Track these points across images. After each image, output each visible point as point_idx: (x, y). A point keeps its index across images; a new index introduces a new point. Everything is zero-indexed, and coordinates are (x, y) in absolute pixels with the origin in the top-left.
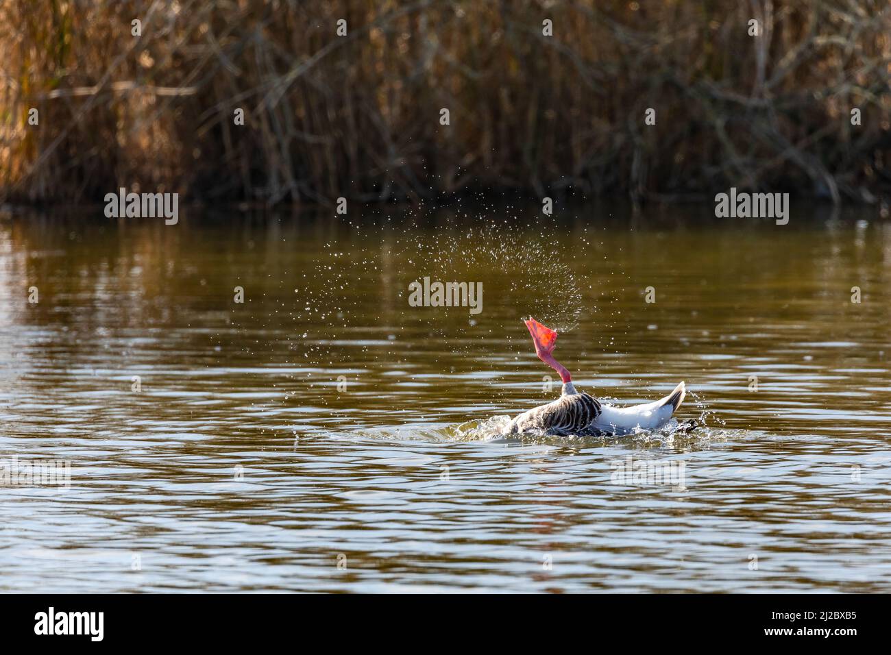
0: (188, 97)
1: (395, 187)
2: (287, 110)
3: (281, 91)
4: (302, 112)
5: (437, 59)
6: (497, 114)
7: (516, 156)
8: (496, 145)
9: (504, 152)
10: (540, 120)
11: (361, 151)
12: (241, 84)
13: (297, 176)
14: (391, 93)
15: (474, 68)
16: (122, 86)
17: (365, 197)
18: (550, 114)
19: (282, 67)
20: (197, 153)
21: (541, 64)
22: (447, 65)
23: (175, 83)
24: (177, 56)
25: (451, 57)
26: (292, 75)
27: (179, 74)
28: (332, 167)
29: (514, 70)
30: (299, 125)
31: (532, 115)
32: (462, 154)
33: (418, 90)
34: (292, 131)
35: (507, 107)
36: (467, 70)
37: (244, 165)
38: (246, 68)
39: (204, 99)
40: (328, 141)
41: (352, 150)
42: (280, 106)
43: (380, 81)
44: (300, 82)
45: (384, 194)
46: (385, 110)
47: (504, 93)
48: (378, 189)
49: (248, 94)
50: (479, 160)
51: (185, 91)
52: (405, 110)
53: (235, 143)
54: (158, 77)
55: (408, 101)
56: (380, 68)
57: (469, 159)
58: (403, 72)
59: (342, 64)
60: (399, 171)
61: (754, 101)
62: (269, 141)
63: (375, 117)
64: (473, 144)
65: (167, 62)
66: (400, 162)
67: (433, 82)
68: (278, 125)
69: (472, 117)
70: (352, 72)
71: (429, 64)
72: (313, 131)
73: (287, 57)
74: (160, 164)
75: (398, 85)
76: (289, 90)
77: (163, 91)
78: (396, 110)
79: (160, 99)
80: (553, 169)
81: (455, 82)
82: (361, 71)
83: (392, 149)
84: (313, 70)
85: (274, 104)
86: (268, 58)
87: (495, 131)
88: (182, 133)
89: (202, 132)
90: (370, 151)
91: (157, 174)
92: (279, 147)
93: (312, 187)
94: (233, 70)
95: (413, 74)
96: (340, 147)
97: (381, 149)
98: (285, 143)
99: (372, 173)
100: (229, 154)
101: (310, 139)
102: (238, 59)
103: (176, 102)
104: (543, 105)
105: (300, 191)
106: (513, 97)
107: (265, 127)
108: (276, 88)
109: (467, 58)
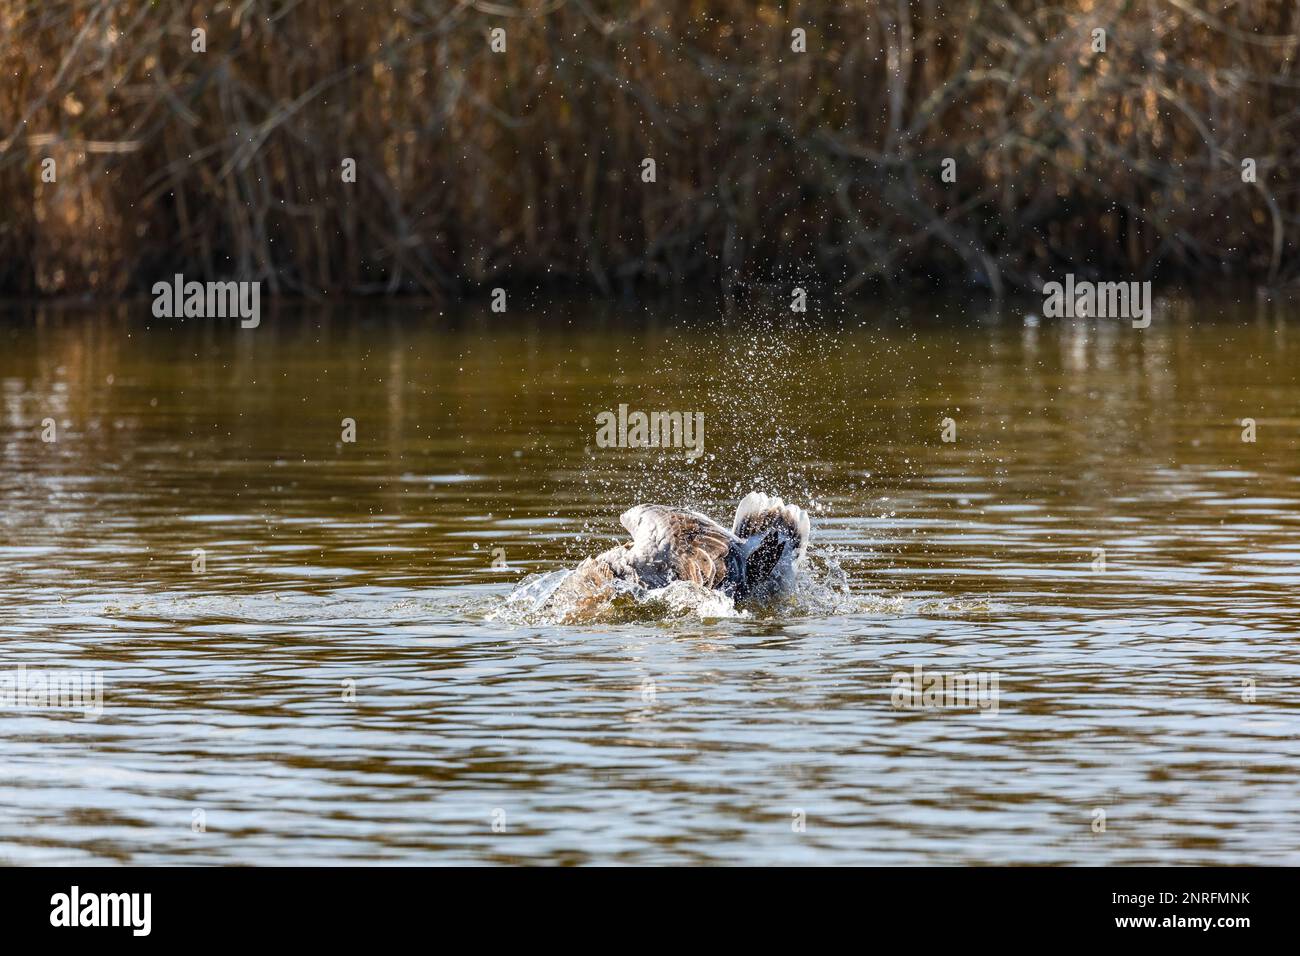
0: (129, 155)
1: (407, 274)
2: (262, 169)
3: (255, 146)
4: (281, 174)
5: (462, 102)
6: (543, 175)
7: (568, 233)
8: (542, 218)
9: (554, 226)
10: (601, 185)
11: (361, 227)
12: (201, 136)
13: (275, 261)
14: (402, 148)
15: (512, 113)
16: (40, 140)
17: (367, 289)
18: (614, 176)
19: (255, 114)
20: (142, 229)
21: (601, 108)
22: (476, 110)
23: (113, 136)
24: (113, 99)
25: (480, 99)
26: (267, 127)
27: (117, 124)
28: (323, 248)
29: (566, 118)
30: (277, 191)
31: (589, 176)
32: (496, 230)
33: (437, 143)
34: (268, 199)
35: (557, 167)
36: (503, 117)
37: (205, 245)
38: (207, 115)
39: (150, 158)
40: (317, 213)
41: (349, 225)
42: (254, 165)
43: (387, 133)
44: (279, 133)
45: (394, 283)
46: (393, 171)
47: (552, 149)
48: (385, 278)
49: (210, 150)
50: (520, 238)
51: (124, 147)
52: (420, 171)
53: (193, 216)
54: (89, 128)
55: (424, 160)
56: (386, 114)
57: (505, 237)
58: (417, 121)
59: (336, 110)
60: (413, 253)
61: (887, 157)
62: (237, 214)
63: (381, 183)
64: (512, 215)
65: (101, 106)
66: (414, 240)
67: (457, 133)
68: (250, 191)
69: (510, 181)
70: (350, 119)
71: (451, 109)
72: (296, 200)
73: (262, 101)
74: (92, 244)
75: (410, 138)
76: (265, 144)
77: (97, 147)
78: (409, 171)
79: (92, 158)
80: (619, 250)
81: (487, 134)
82: (360, 119)
83: (403, 223)
84: (296, 118)
85: (245, 163)
86: (237, 102)
87: (540, 198)
88: (121, 203)
89: (149, 202)
90: (373, 226)
91: (87, 257)
92: (251, 221)
93: (296, 275)
94: (192, 120)
95: (430, 122)
96: (333, 221)
97: (388, 224)
98: (260, 217)
99: (377, 256)
100: (185, 231)
101: (294, 211)
102: (197, 104)
103: (114, 161)
104: (605, 164)
105: (281, 281)
106: (564, 154)
107: (232, 194)
108: (247, 142)
109: (503, 101)
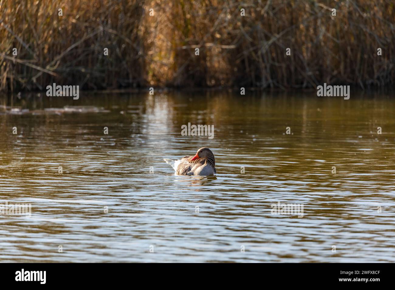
0: (233, 49)
1: (308, 82)
2: (269, 55)
3: (267, 47)
4: (274, 55)
5: (324, 36)
6: (346, 56)
7: (353, 72)
8: (345, 68)
9: (349, 70)
10: (362, 59)
11: (296, 69)
12: (252, 44)
13: (272, 78)
14: (307, 48)
15: (338, 39)
16: (209, 45)
17: (297, 86)
18: (366, 56)
19: (267, 38)
20: (236, 69)
21: (362, 38)
22: (328, 38)
23: (229, 44)
24: (229, 34)
25: (329, 35)
26: (270, 42)
27: (230, 41)
28: (285, 75)
29: (353, 40)
30: (273, 59)
31: (359, 56)
32: (333, 71)
33: (317, 47)
34: (271, 62)
35: (350, 53)
36: (335, 40)
37: (253, 74)
38: (254, 38)
39: (238, 50)
40: (284, 65)
41: (292, 69)
42: (267, 52)
43: (303, 43)
44: (274, 44)
45: (305, 85)
46: (305, 54)
47: (349, 48)
48: (302, 83)
49: (255, 48)
50: (339, 73)
51: (232, 47)
52: (312, 54)
53: (250, 66)
54: (222, 42)
55: (313, 51)
56: (303, 38)
57: (335, 72)
58: (312, 40)
59: (289, 37)
60: (310, 77)
62: (262, 65)
63: (301, 57)
64: (337, 67)
65: (225, 36)
66: (310, 73)
67: (322, 44)
68: (266, 59)
69: (337, 57)
70: (293, 40)
71: (321, 37)
72: (278, 62)
73: (269, 35)
74: (222, 73)
75: (310, 45)
76: (270, 47)
77: (224, 47)
78: (309, 54)
79: (222, 49)
80: (367, 76)
81: (331, 44)
82: (296, 40)
83: (307, 69)
84: (278, 39)
85: (264, 51)
86: (263, 35)
87: (345, 62)
88: (231, 62)
89: (238, 61)
90: (299, 69)
91: (221, 77)
92: (266, 67)
93: (278, 82)
94: (250, 39)
95: (315, 41)
96: (288, 68)
97: (303, 69)
98: (268, 66)
99: (300, 77)
100: (248, 70)
101: (277, 64)
102: (251, 34)
103: (230, 51)
104: (363, 53)
105: (273, 84)
106: (352, 50)
107: (261, 60)
108: (265, 46)
109: (336, 35)
